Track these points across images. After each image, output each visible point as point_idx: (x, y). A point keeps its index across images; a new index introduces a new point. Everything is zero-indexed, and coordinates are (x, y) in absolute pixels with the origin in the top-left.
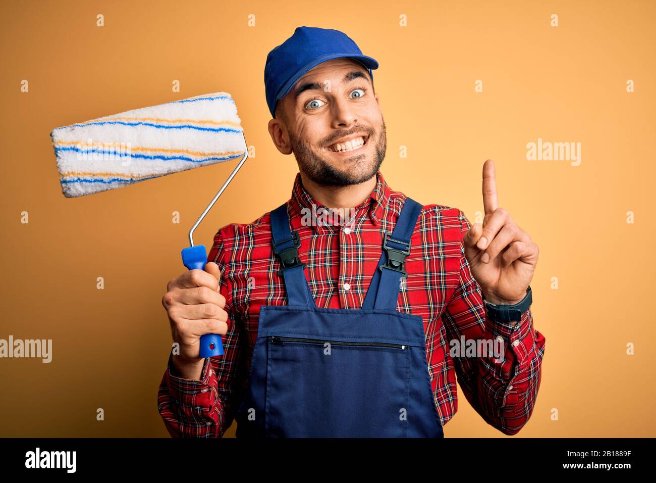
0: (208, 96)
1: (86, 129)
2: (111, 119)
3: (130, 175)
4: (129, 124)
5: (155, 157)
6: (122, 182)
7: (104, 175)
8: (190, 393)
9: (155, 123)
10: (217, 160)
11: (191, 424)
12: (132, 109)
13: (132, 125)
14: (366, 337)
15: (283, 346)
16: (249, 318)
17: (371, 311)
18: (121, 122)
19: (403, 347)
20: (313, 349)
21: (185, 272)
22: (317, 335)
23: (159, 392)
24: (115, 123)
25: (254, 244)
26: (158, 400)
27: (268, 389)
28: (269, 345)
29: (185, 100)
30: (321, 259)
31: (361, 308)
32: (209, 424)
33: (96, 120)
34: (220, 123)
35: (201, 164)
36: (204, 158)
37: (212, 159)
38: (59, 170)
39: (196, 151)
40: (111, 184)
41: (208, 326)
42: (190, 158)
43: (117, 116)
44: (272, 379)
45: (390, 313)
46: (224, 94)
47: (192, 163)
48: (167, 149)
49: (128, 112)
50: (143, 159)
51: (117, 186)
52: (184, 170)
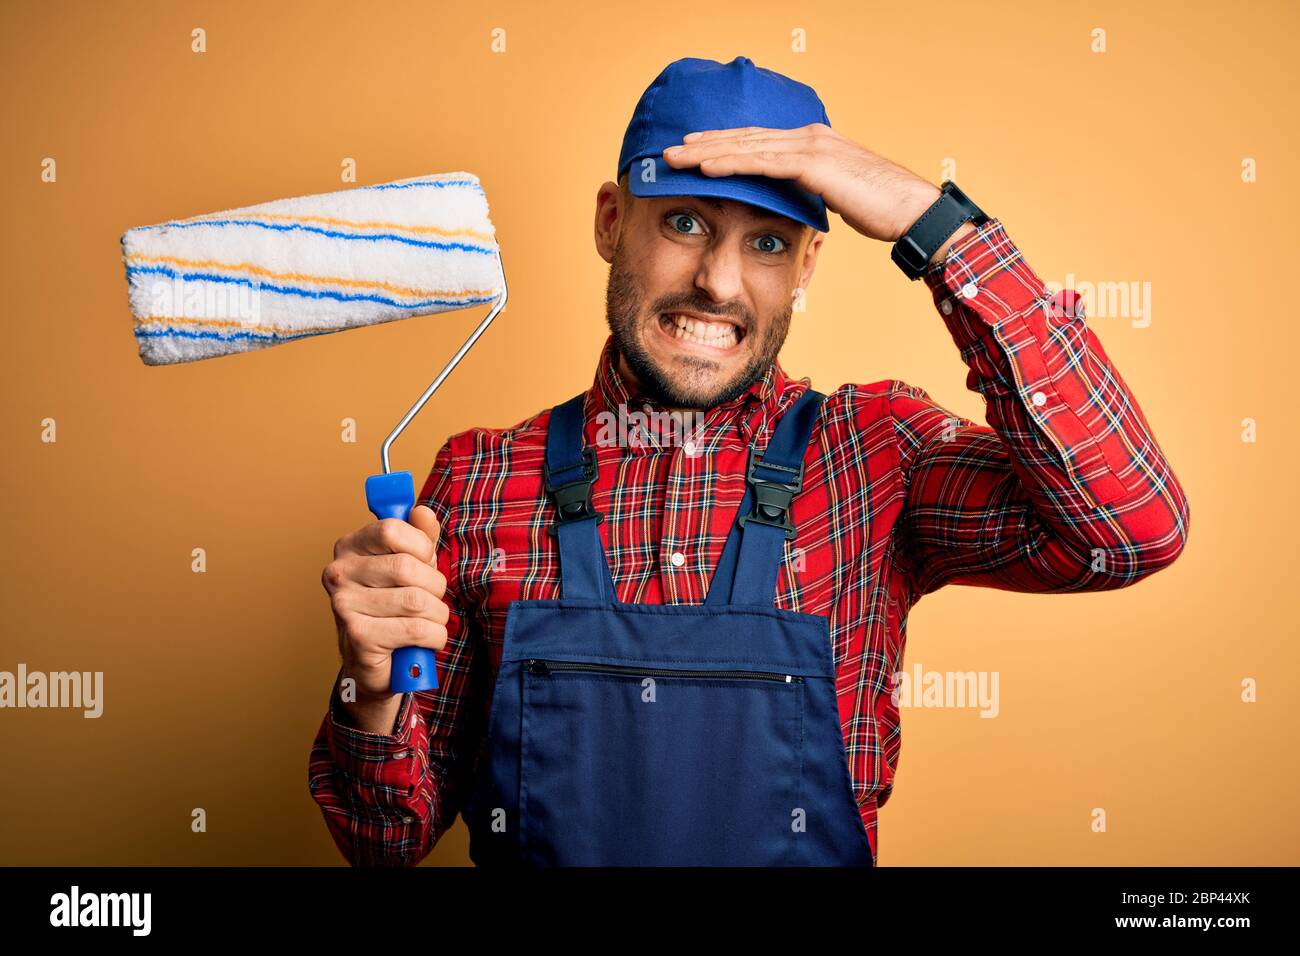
0: (433, 178)
1: (190, 232)
2: (241, 216)
3: (271, 327)
4: (274, 227)
5: (322, 295)
6: (256, 340)
7: (221, 325)
8: (373, 758)
9: (325, 228)
10: (443, 305)
11: (374, 820)
12: (283, 198)
13: (279, 228)
14: (716, 661)
15: (552, 678)
16: (491, 618)
17: (725, 608)
18: (259, 221)
19: (788, 679)
20: (609, 683)
21: (370, 523)
22: (619, 656)
23: (314, 754)
24: (248, 224)
25: (509, 470)
26: (310, 770)
27: (524, 763)
28: (526, 677)
29: (388, 184)
30: (636, 505)
31: (704, 601)
32: (408, 820)
33: (211, 215)
34: (454, 234)
35: (413, 312)
36: (419, 300)
37: (436, 303)
38: (133, 310)
39: (404, 286)
40: (233, 343)
41: (408, 632)
42: (391, 299)
43: (252, 209)
44: (531, 744)
45: (760, 612)
46: (465, 176)
47: (395, 309)
48: (348, 279)
49: (275, 202)
50: (298, 296)
51: (245, 348)
52: (381, 323)
